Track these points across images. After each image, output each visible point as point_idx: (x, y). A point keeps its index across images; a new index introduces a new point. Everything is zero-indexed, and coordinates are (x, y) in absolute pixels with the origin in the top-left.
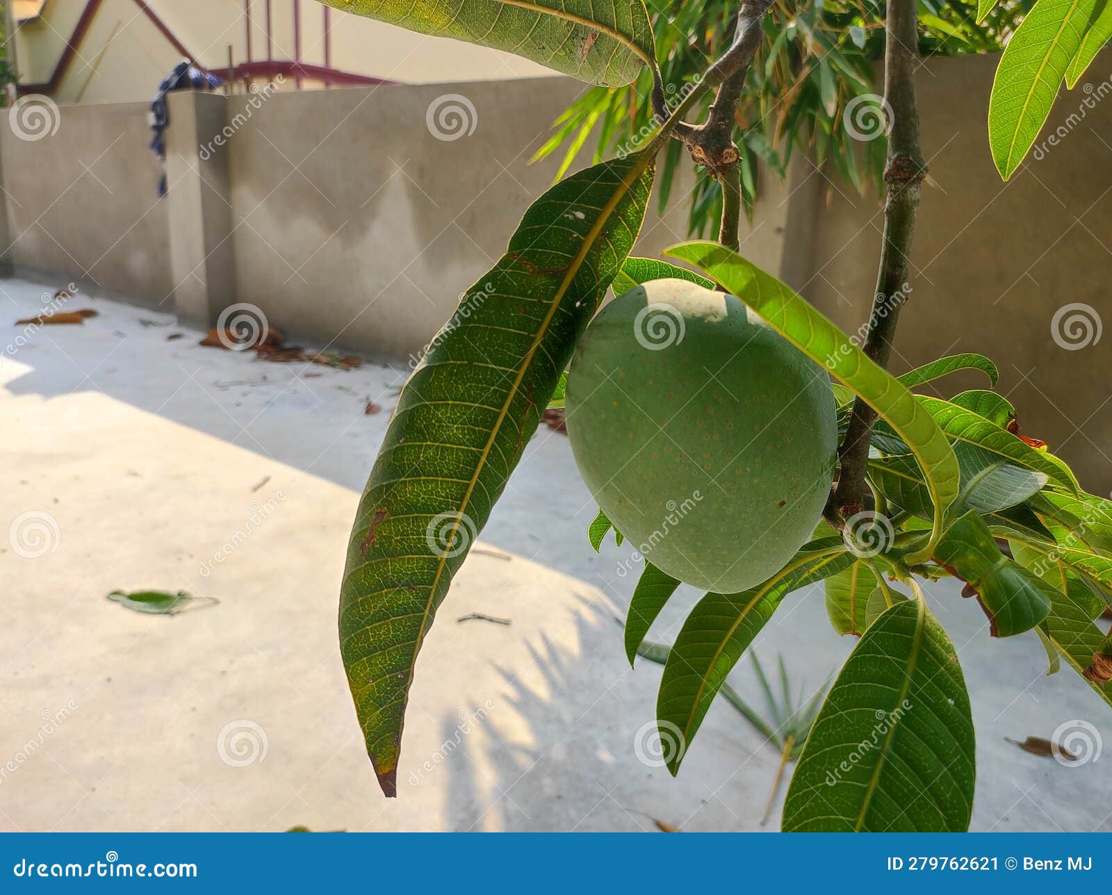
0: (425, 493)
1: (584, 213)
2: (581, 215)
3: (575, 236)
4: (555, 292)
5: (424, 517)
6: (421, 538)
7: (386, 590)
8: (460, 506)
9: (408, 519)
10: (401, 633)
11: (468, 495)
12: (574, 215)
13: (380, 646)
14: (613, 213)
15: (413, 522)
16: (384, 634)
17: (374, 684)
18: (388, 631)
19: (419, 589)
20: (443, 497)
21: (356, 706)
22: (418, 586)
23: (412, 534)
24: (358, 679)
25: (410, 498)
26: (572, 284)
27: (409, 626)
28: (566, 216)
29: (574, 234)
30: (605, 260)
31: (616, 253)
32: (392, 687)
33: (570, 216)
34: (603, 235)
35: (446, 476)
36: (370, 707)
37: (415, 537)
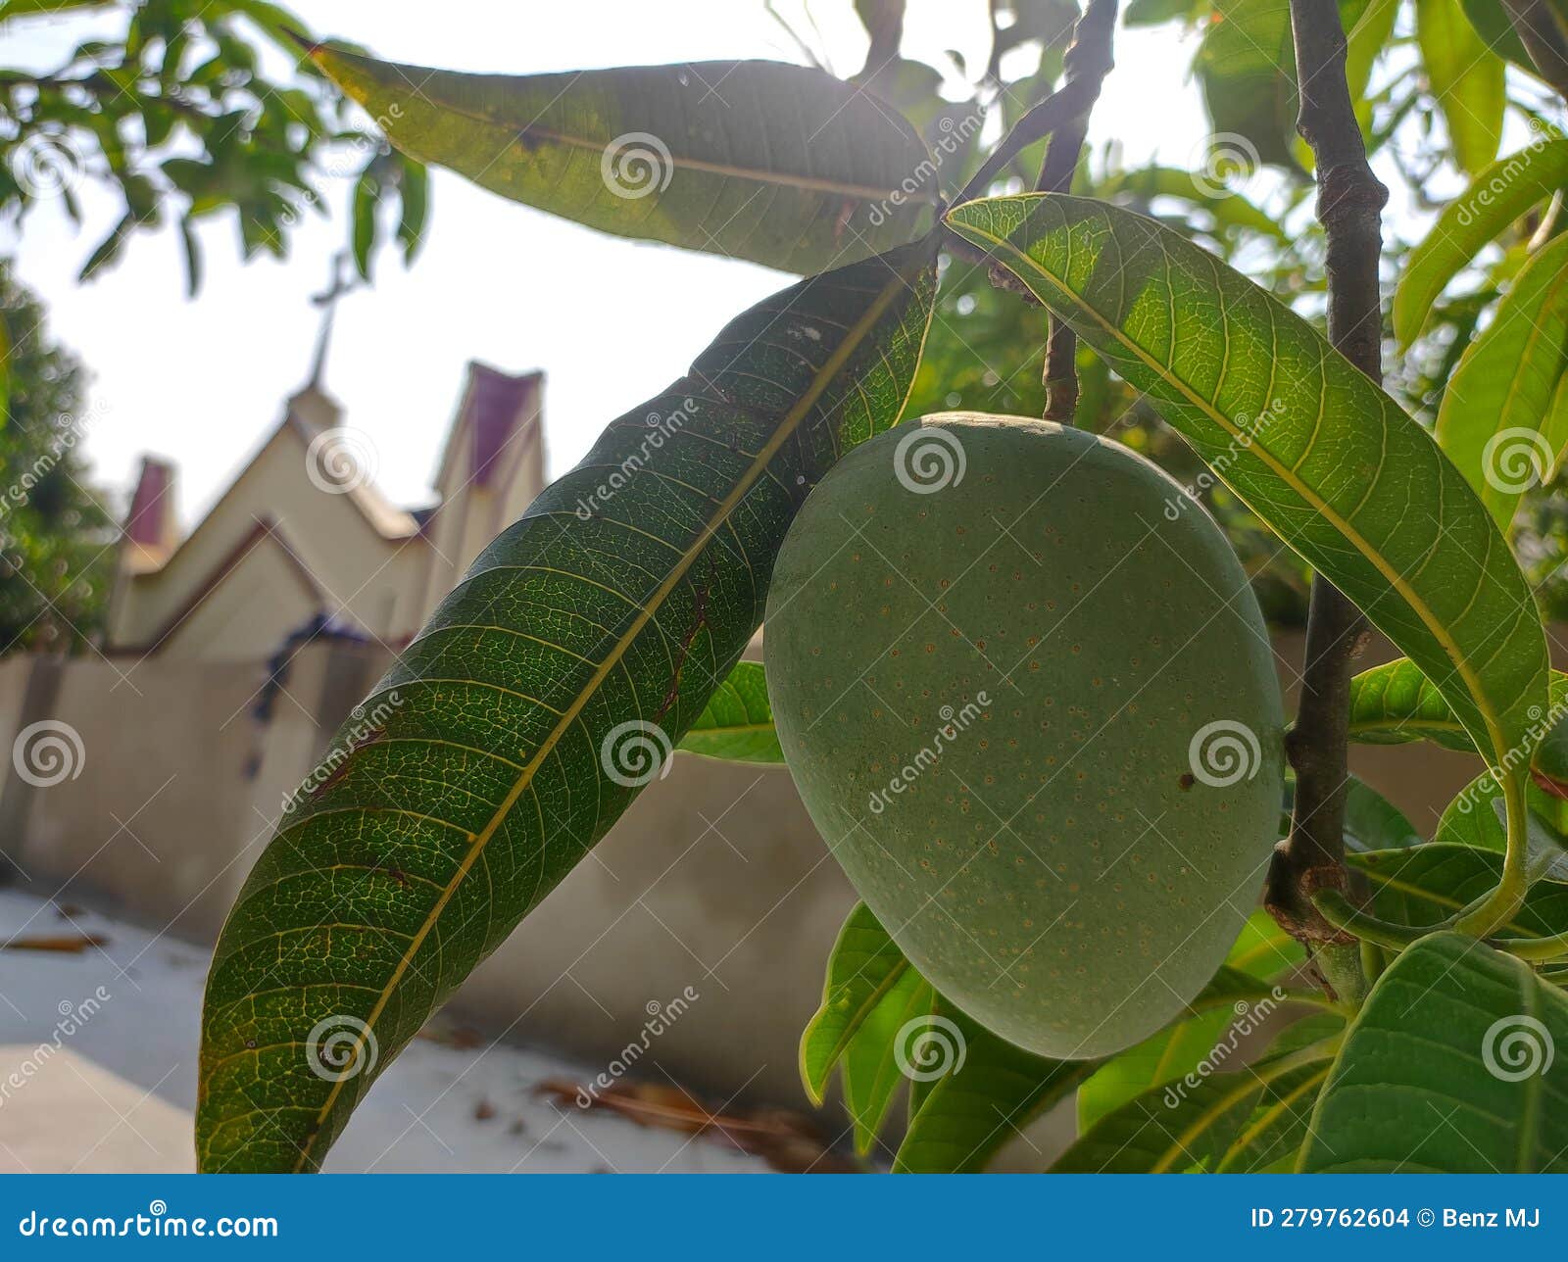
0: (468, 710)
1: (820, 332)
2: (814, 334)
3: (803, 363)
4: (763, 442)
5: (457, 750)
6: (441, 787)
7: (339, 866)
8: (536, 753)
9: (426, 745)
10: (351, 961)
11: (555, 736)
12: (803, 333)
13: (294, 977)
14: (866, 338)
15: (432, 753)
16: (311, 952)
17: (257, 1052)
18: (323, 948)
19: (414, 883)
20: (502, 724)
21: (202, 1095)
22: (412, 876)
23: (425, 776)
24: (224, 1038)
25: (436, 713)
26: (792, 437)
27: (372, 954)
28: (790, 332)
29: (801, 360)
30: (851, 418)
31: (870, 410)
32: (297, 1072)
33: (797, 334)
34: (848, 371)
35: (516, 688)
36: (233, 1103)
37: (428, 781)
